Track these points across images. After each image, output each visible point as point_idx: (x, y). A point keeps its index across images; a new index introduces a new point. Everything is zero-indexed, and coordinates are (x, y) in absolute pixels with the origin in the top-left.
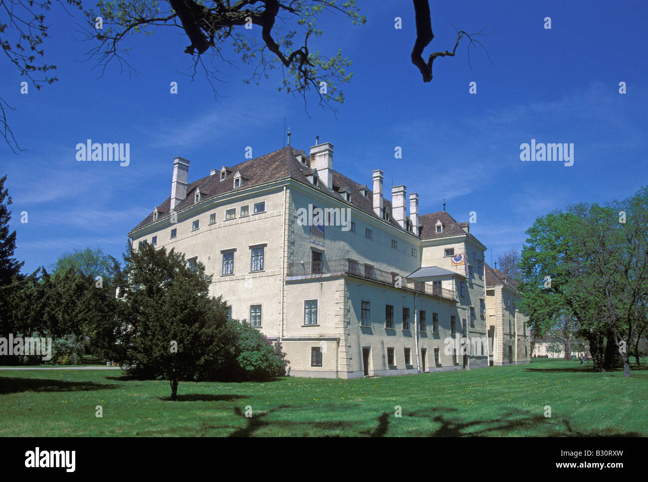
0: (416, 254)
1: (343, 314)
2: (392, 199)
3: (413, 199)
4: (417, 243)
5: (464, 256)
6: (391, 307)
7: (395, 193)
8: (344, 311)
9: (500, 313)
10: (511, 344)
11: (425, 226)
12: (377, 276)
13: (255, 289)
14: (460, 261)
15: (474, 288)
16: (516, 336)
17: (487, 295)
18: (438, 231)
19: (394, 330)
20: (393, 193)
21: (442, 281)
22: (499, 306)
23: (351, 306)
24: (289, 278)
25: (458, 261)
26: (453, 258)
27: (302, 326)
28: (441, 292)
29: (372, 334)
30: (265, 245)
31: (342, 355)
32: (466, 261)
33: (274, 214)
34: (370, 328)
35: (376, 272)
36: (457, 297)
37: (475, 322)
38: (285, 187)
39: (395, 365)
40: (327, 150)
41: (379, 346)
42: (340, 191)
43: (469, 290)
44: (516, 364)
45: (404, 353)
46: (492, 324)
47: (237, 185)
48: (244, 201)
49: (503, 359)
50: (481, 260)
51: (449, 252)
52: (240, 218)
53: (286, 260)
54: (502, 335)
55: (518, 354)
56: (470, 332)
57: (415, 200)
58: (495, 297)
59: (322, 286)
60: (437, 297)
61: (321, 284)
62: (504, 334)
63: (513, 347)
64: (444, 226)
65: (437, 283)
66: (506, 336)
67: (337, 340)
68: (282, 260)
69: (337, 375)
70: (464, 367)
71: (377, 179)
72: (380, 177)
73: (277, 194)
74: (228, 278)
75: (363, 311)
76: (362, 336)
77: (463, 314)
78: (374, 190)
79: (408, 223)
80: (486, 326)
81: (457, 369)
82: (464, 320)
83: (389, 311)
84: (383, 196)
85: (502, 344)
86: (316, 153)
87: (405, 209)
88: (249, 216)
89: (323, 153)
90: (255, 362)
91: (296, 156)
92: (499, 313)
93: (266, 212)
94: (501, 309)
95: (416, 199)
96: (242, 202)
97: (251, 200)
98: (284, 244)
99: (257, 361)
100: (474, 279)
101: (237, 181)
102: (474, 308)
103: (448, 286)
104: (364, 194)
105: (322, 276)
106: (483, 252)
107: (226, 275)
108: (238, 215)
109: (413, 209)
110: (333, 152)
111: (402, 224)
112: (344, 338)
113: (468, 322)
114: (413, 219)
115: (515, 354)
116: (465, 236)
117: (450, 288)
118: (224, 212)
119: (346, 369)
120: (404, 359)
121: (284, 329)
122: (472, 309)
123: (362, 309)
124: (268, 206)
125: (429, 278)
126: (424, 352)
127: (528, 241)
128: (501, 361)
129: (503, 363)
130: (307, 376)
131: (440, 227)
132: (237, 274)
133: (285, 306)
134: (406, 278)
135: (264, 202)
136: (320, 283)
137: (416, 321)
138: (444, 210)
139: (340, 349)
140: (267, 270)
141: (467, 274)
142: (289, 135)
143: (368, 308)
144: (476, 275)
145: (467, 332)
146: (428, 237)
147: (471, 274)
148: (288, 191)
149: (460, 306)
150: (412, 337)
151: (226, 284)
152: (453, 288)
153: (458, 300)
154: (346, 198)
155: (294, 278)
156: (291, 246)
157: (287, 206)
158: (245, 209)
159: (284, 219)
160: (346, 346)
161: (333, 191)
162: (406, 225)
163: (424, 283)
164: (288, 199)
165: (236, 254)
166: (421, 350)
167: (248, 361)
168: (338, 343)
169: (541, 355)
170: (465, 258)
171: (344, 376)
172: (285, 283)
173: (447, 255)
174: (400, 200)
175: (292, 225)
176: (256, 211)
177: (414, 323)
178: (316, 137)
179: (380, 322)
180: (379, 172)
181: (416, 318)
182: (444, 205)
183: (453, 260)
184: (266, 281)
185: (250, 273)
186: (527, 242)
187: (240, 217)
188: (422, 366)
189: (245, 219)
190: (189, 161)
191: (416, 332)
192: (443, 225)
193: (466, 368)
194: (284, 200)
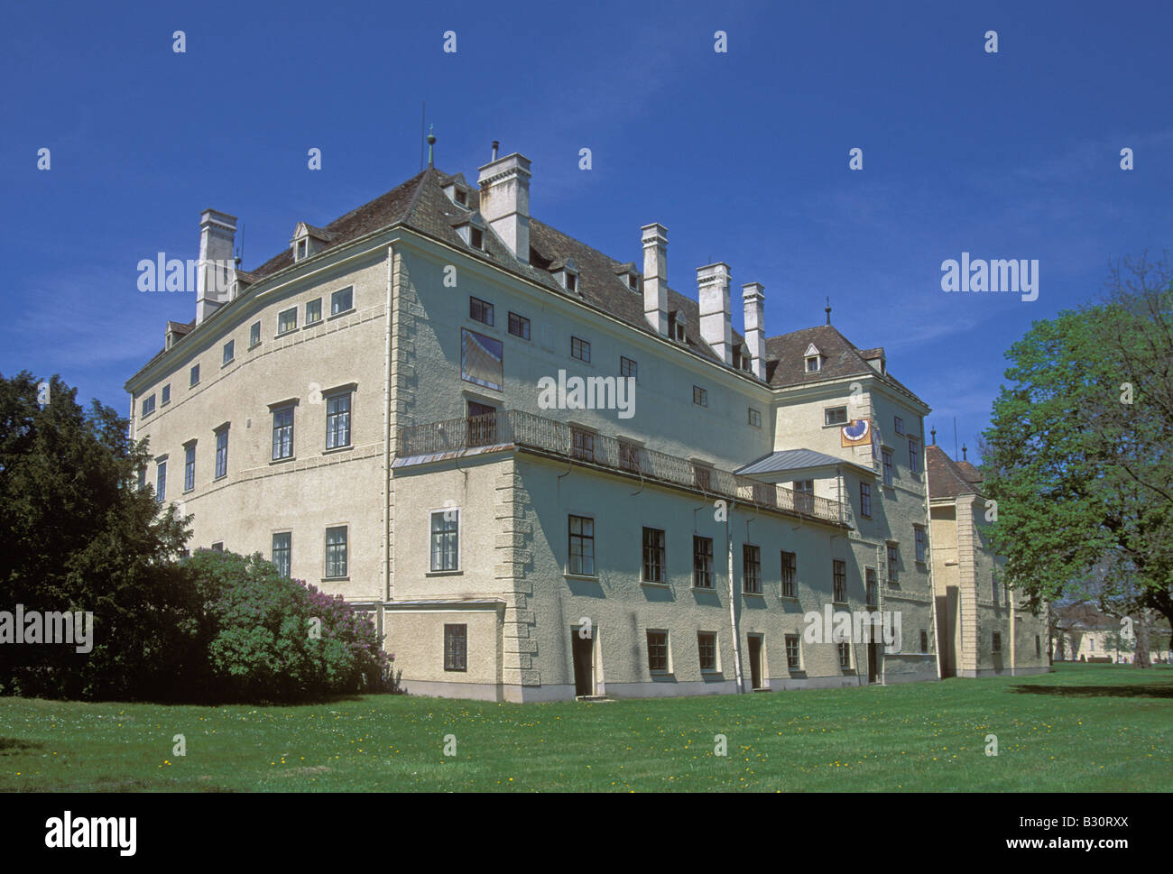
0: (760, 420)
1: (511, 543)
2: (697, 295)
3: (750, 297)
4: (763, 396)
5: (870, 423)
6: (659, 533)
7: (705, 281)
8: (515, 537)
9: (969, 559)
10: (999, 629)
11: (782, 360)
12: (653, 466)
13: (334, 492)
14: (861, 436)
15: (899, 499)
16: (1012, 612)
17: (932, 518)
18: (810, 369)
19: (668, 588)
20: (701, 281)
21: (815, 481)
22: (966, 543)
23: (537, 525)
24: (398, 463)
25: (857, 435)
26: (844, 430)
27: (428, 575)
28: (812, 506)
29: (603, 596)
30: (353, 387)
31: (511, 644)
32: (875, 435)
33: (370, 314)
34: (597, 581)
35: (651, 458)
36: (850, 517)
37: (901, 577)
38: (390, 249)
39: (671, 671)
40: (513, 171)
41: (624, 626)
42: (551, 268)
43: (885, 502)
44: (1013, 674)
45: (697, 643)
46: (951, 584)
47: (301, 254)
48: (313, 289)
49: (979, 661)
50: (918, 435)
51: (836, 415)
52: (304, 328)
53: (393, 420)
54: (974, 607)
55: (1016, 651)
56: (886, 599)
57: (755, 299)
58: (956, 522)
59: (467, 478)
60: (803, 517)
61: (466, 474)
62: (980, 606)
63: (1002, 635)
64: (824, 358)
65: (805, 484)
66: (984, 611)
67: (498, 608)
68: (386, 420)
69: (500, 694)
70: (872, 679)
71: (651, 244)
72: (659, 239)
73: (377, 266)
74: (282, 467)
75: (573, 538)
76: (572, 601)
77: (868, 557)
78: (645, 271)
79: (737, 349)
80: (930, 586)
81: (849, 684)
82: (871, 572)
83: (653, 544)
84: (669, 285)
85: (974, 629)
86: (490, 181)
87: (728, 317)
88: (322, 322)
89: (506, 179)
90: (248, 655)
91: (443, 187)
92: (966, 558)
93: (354, 311)
94: (971, 548)
95: (758, 297)
96: (308, 292)
97: (327, 285)
98: (390, 381)
99: (253, 652)
100: (899, 478)
101: (302, 244)
102: (897, 544)
103: (828, 491)
104: (627, 284)
105: (467, 454)
106: (921, 418)
107: (282, 460)
108: (301, 323)
109: (751, 320)
110: (529, 176)
111: (720, 351)
112: (514, 604)
113: (881, 575)
114: (752, 342)
115: (1009, 651)
116: (871, 376)
117: (833, 495)
118: (275, 317)
119: (520, 678)
120: (698, 658)
121: (392, 582)
122: (893, 547)
123: (571, 535)
124: (358, 296)
125: (784, 475)
126: (755, 643)
127: (1009, 375)
128: (974, 667)
129: (978, 671)
130: (435, 693)
131: (815, 359)
132: (302, 456)
133: (392, 528)
134: (734, 474)
135: (351, 287)
136: (463, 470)
137: (731, 569)
138: (829, 322)
139: (506, 632)
140: (359, 446)
141: (877, 466)
142: (432, 141)
143: (588, 532)
144: (903, 471)
145: (880, 600)
146: (787, 381)
147: (888, 465)
148: (398, 256)
149: (860, 539)
150: (721, 607)
151: (280, 482)
152: (840, 496)
153: (850, 524)
154: (564, 284)
155: (411, 461)
156: (407, 388)
157: (396, 293)
158: (315, 307)
159: (388, 324)
160: (517, 622)
161: (531, 267)
162: (731, 355)
163: (774, 484)
164: (397, 276)
165: (298, 411)
166: (746, 638)
167: (235, 651)
168: (501, 615)
169: (1096, 656)
170: (871, 427)
171: (515, 696)
172: (392, 474)
173: (830, 423)
174: (715, 297)
175: (408, 338)
176: (337, 311)
177: (728, 573)
178: (492, 144)
179: (628, 569)
180: (655, 229)
181: (730, 561)
182: (828, 311)
183: (845, 433)
184: (355, 472)
185: (324, 454)
186: (1007, 377)
187: (305, 325)
188: (748, 675)
189: (314, 331)
190: (236, 219)
191: (731, 594)
192: (821, 356)
193: (878, 681)
194: (389, 279)
